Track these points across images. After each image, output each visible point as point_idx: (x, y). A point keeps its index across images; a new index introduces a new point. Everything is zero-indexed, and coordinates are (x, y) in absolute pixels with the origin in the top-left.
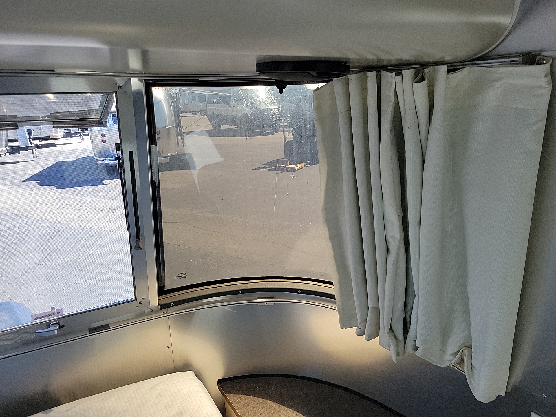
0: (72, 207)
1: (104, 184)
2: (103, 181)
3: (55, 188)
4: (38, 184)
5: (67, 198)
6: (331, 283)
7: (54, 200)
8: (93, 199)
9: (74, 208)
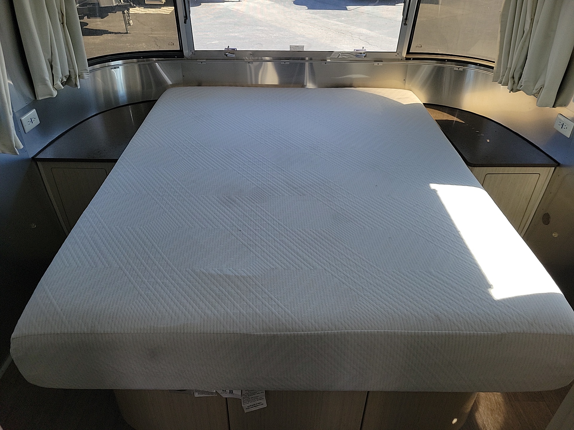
0: (320, 28)
1: (347, 10)
2: (347, 7)
3: (307, 8)
4: (294, 3)
5: (317, 18)
6: (494, 62)
7: (306, 19)
8: (338, 23)
9: (322, 29)
